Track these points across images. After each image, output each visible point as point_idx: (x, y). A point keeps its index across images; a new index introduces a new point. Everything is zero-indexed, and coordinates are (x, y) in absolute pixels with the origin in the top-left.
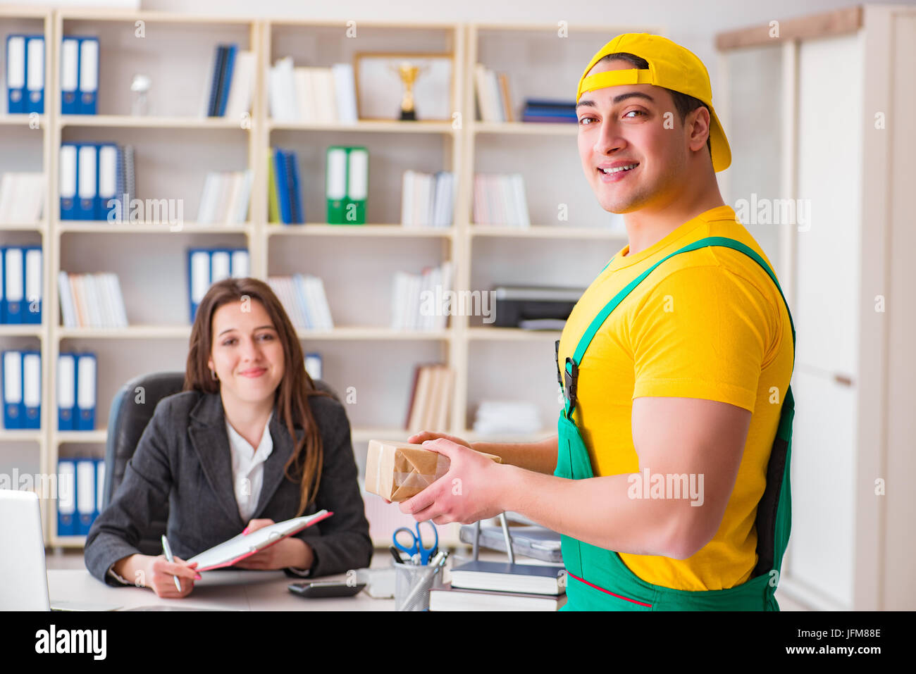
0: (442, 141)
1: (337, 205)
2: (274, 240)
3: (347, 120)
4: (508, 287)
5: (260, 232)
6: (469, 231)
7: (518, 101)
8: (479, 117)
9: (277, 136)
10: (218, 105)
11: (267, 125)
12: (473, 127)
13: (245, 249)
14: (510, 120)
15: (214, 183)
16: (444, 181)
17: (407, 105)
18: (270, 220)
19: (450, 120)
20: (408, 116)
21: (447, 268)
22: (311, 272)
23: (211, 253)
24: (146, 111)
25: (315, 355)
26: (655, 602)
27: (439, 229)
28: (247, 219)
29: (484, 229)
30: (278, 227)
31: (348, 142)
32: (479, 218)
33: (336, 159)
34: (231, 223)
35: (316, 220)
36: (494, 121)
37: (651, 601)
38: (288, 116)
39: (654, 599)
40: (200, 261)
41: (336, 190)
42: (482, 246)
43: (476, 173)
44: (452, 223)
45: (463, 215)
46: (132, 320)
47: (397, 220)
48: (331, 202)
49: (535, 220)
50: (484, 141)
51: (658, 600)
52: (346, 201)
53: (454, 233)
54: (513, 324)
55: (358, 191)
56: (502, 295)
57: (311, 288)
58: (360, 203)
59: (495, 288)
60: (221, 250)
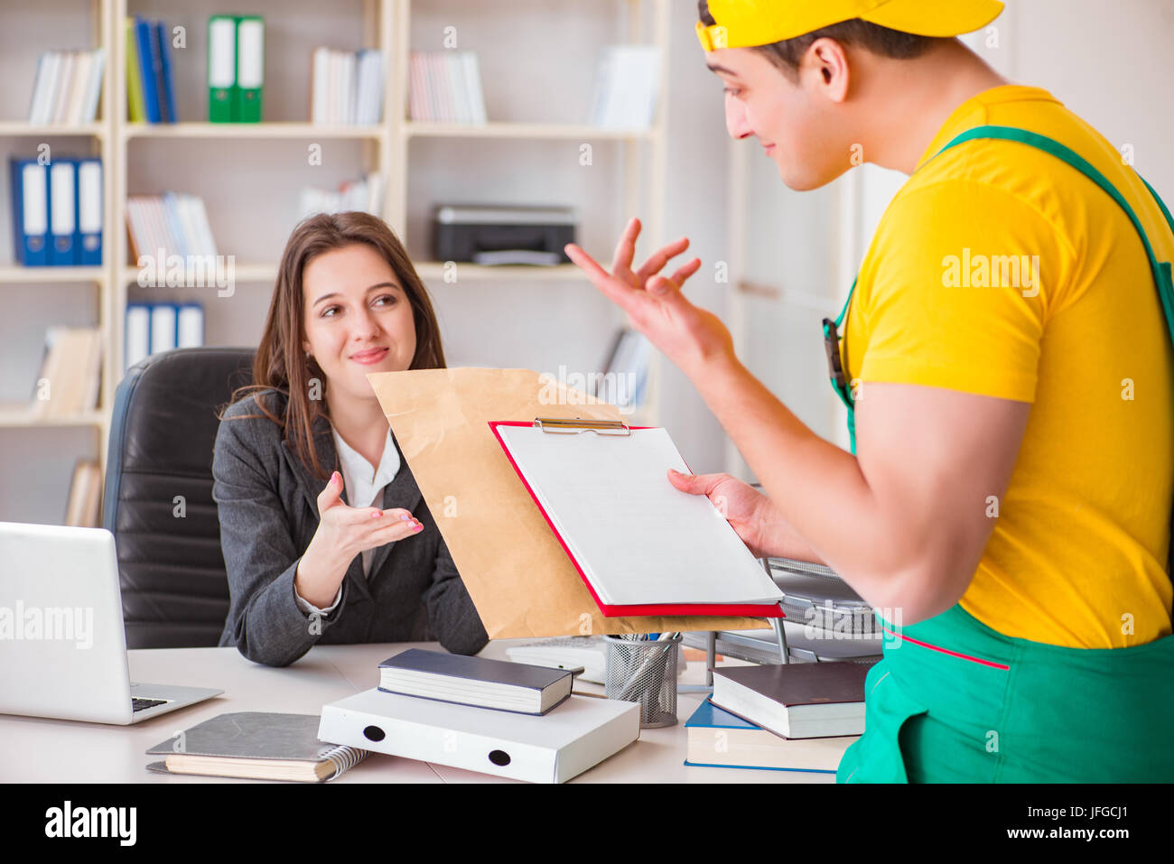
1: (221, 96)
2: (134, 144)
4: (458, 207)
5: (116, 134)
6: (405, 130)
13: (98, 159)
15: (53, 65)
16: (369, 63)
18: (130, 117)
21: (375, 182)
22: (186, 190)
23: (49, 166)
25: (193, 304)
26: (1014, 661)
27: (364, 128)
28: (99, 115)
29: (423, 128)
30: (141, 128)
31: (237, 9)
32: (417, 112)
33: (221, 32)
34: (77, 122)
35: (193, 118)
37: (1007, 661)
39: (1012, 658)
40: (34, 177)
41: (221, 76)
42: (419, 148)
43: (414, 51)
44: (381, 119)
45: (396, 108)
47: (306, 116)
48: (213, 90)
49: (495, 113)
51: (1018, 658)
52: (235, 89)
53: (384, 134)
54: (465, 258)
55: (251, 76)
56: (448, 217)
57: (189, 213)
58: (254, 92)
59: (437, 209)
60: (63, 160)
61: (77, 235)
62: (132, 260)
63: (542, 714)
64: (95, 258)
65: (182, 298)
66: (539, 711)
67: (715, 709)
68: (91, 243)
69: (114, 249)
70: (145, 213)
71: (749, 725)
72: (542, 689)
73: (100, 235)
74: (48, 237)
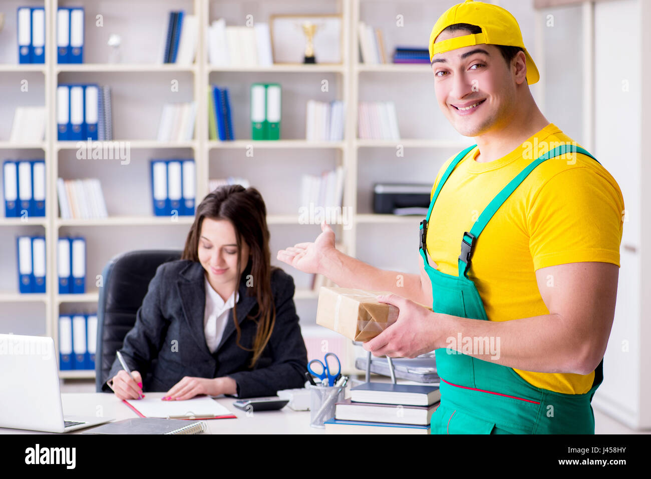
0: (335, 78)
1: (259, 126)
2: (213, 153)
3: (265, 64)
4: (385, 184)
5: (203, 147)
6: (356, 144)
7: (390, 49)
8: (361, 60)
9: (214, 76)
10: (171, 55)
11: (207, 69)
12: (357, 68)
13: (192, 159)
14: (385, 62)
15: (169, 111)
16: (337, 108)
17: (309, 54)
18: (210, 138)
19: (341, 63)
20: (310, 60)
21: (340, 171)
22: (240, 175)
23: (167, 163)
24: (119, 60)
26: (542, 401)
27: (334, 143)
28: (194, 137)
29: (366, 142)
30: (217, 143)
31: (266, 80)
32: (362, 134)
33: (258, 93)
34: (181, 141)
35: (244, 138)
36: (373, 63)
37: (539, 400)
38: (222, 62)
39: (541, 399)
40: (160, 168)
41: (258, 116)
42: (365, 153)
43: (360, 101)
44: (343, 137)
45: (351, 132)
46: (111, 212)
47: (303, 136)
48: (254, 123)
49: (404, 134)
50: (365, 77)
51: (544, 399)
52: (266, 123)
53: (345, 145)
54: (389, 211)
55: (274, 116)
56: (380, 190)
58: (276, 124)
59: (375, 185)
60: (175, 160)
61: (182, 200)
64: (191, 212)
68: (189, 204)
73: (193, 199)
74: (168, 201)
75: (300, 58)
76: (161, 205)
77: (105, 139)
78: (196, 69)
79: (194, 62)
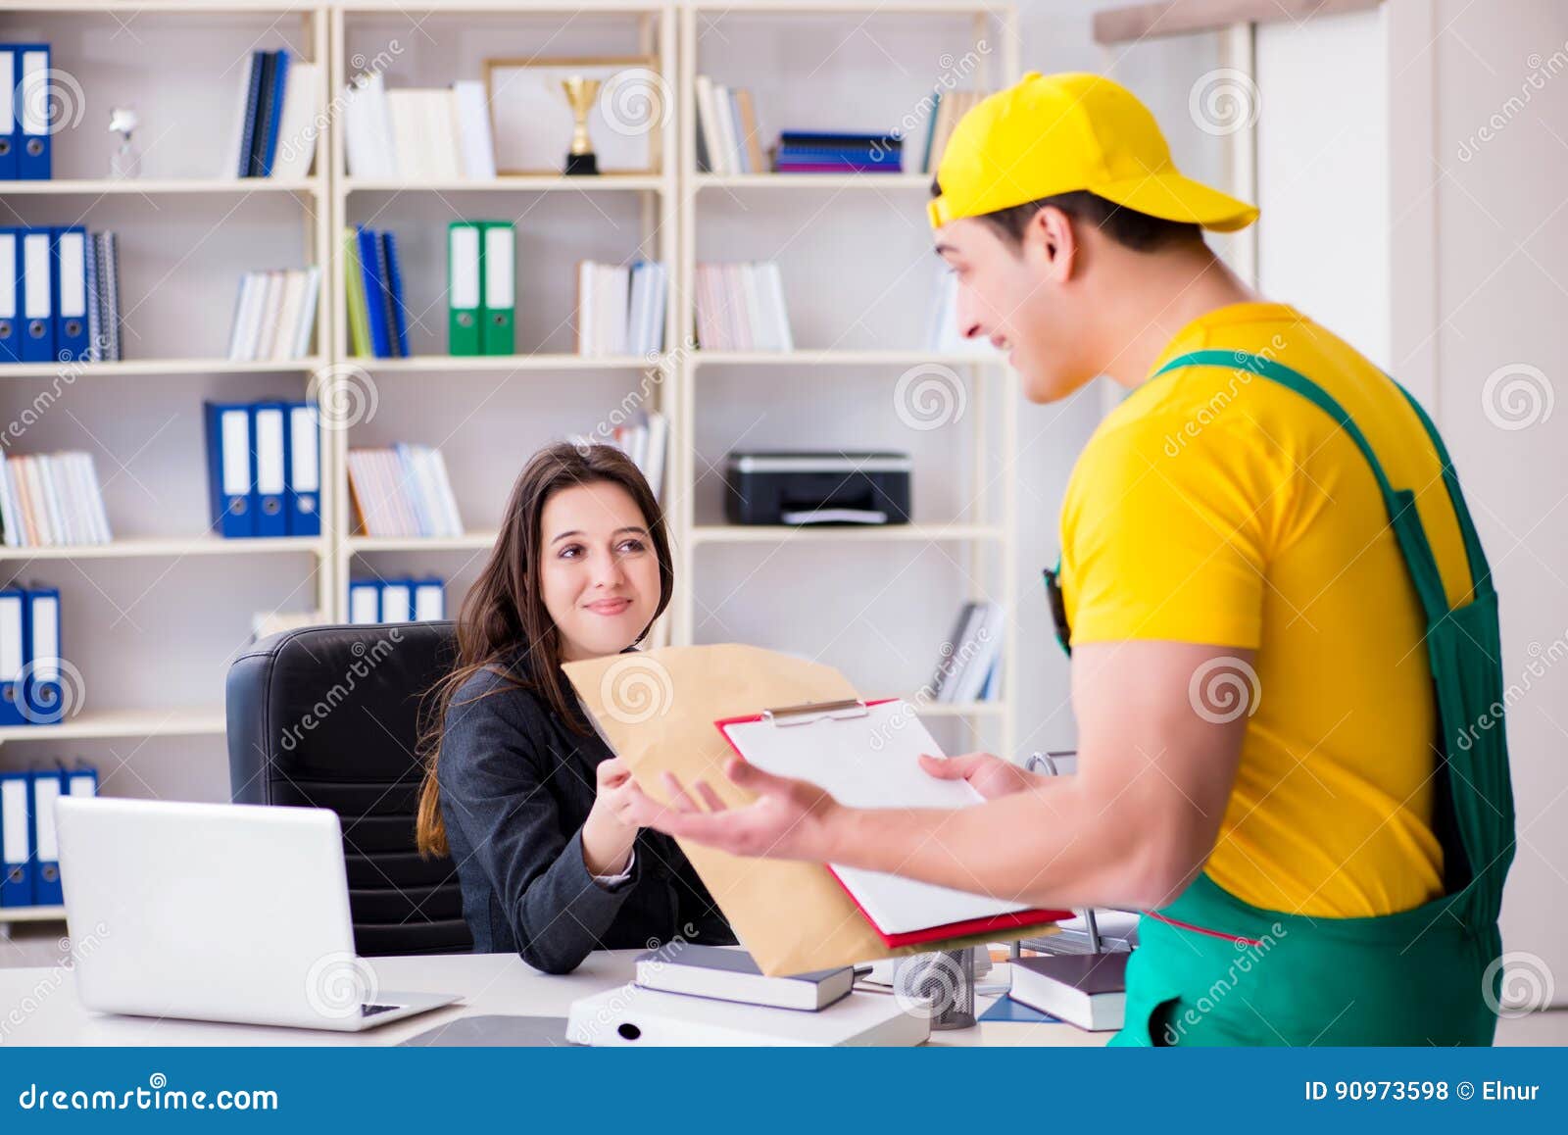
0: (642, 206)
1: (464, 319)
3: (481, 176)
4: (760, 454)
6: (693, 359)
7: (770, 138)
8: (704, 163)
9: (359, 202)
10: (258, 155)
11: (343, 187)
12: (694, 181)
13: (313, 404)
14: (758, 171)
15: (256, 287)
16: (646, 277)
17: (579, 148)
18: (351, 351)
19: (657, 170)
20: (582, 164)
21: (657, 422)
22: (424, 439)
23: (252, 411)
24: (135, 172)
25: (434, 582)
27: (643, 357)
28: (313, 349)
29: (717, 355)
30: (366, 361)
31: (481, 214)
32: (704, 339)
33: (464, 241)
34: (286, 357)
35: (430, 350)
36: (730, 168)
38: (374, 172)
40: (234, 425)
41: (465, 296)
42: (710, 381)
43: (699, 265)
44: (663, 347)
45: (680, 334)
46: (119, 529)
47: (572, 346)
48: (454, 312)
49: (803, 337)
50: (710, 202)
52: (482, 310)
54: (772, 518)
55: (500, 297)
56: (747, 466)
57: (426, 466)
58: (502, 315)
59: (736, 456)
60: (268, 404)
61: (289, 496)
62: (357, 527)
63: (818, 1010)
64: (310, 525)
65: (419, 573)
66: (814, 1006)
67: (1014, 1005)
68: (306, 505)
69: (334, 513)
70: (370, 467)
71: (1049, 1019)
72: (817, 982)
73: (316, 496)
74: (254, 497)
75: (560, 163)
76: (238, 509)
77: (104, 357)
78: (318, 186)
79: (312, 171)
